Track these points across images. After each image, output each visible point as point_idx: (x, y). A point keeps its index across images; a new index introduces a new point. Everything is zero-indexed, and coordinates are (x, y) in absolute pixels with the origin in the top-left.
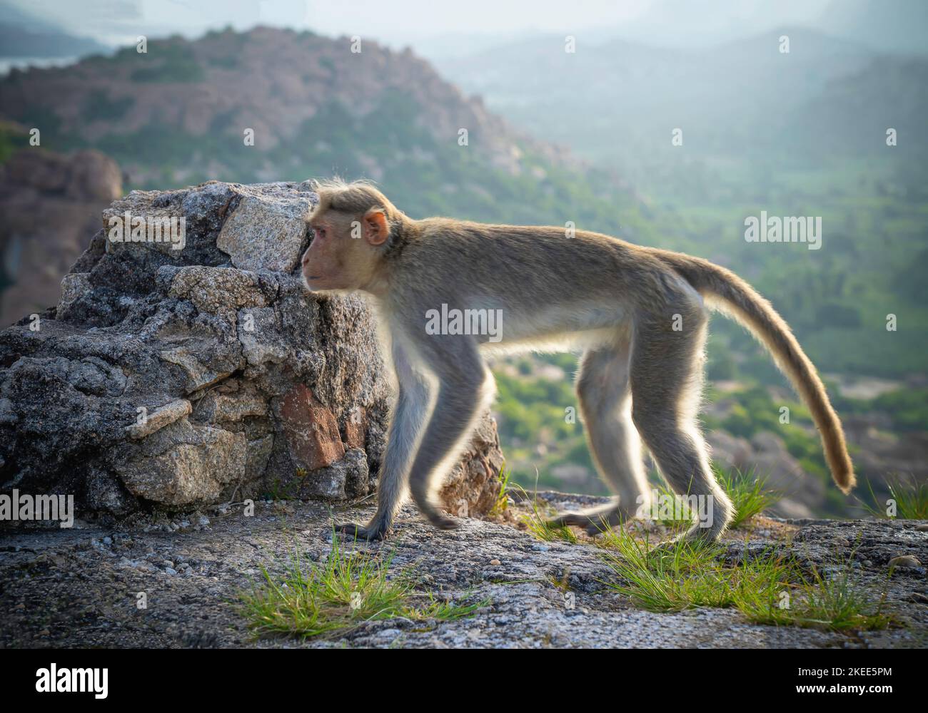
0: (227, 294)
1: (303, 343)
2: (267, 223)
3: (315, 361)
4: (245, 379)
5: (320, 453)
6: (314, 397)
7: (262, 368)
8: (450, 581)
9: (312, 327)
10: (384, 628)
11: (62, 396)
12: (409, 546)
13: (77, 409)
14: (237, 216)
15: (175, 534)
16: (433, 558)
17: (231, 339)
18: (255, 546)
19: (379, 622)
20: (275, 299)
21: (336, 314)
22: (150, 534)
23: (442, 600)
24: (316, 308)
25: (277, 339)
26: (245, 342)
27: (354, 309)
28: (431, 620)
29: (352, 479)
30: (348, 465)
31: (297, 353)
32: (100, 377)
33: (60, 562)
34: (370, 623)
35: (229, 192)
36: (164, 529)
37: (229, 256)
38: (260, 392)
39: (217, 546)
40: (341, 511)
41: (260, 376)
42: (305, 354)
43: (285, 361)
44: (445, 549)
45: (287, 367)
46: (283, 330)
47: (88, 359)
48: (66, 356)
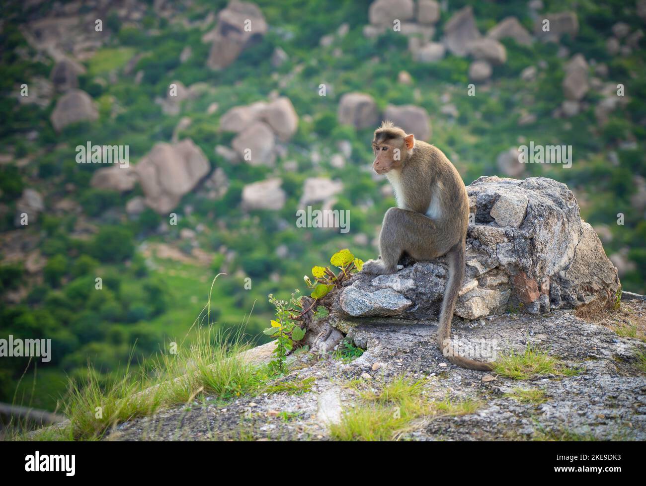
0: (493, 238)
1: (523, 256)
2: (510, 207)
3: (528, 263)
4: (500, 270)
5: (529, 297)
6: (527, 276)
7: (506, 266)
8: (575, 356)
9: (527, 249)
10: (544, 378)
11: (431, 279)
12: (562, 338)
13: (436, 284)
14: (498, 204)
15: (472, 329)
16: (570, 345)
17: (494, 256)
18: (501, 336)
19: (542, 376)
20: (511, 239)
21: (537, 243)
22: (462, 329)
23: (567, 367)
24: (529, 241)
25: (512, 255)
26: (499, 257)
27: (545, 240)
28: (562, 375)
29: (542, 307)
30: (541, 302)
31: (520, 260)
32: (444, 271)
33: (431, 341)
34: (539, 375)
35: (496, 194)
36: (468, 327)
37: (495, 219)
38: (506, 274)
39: (487, 336)
40: (538, 319)
41: (505, 268)
42: (524, 260)
43: (515, 263)
44: (576, 341)
45: (516, 265)
46: (515, 251)
47: (440, 264)
48: (432, 263)
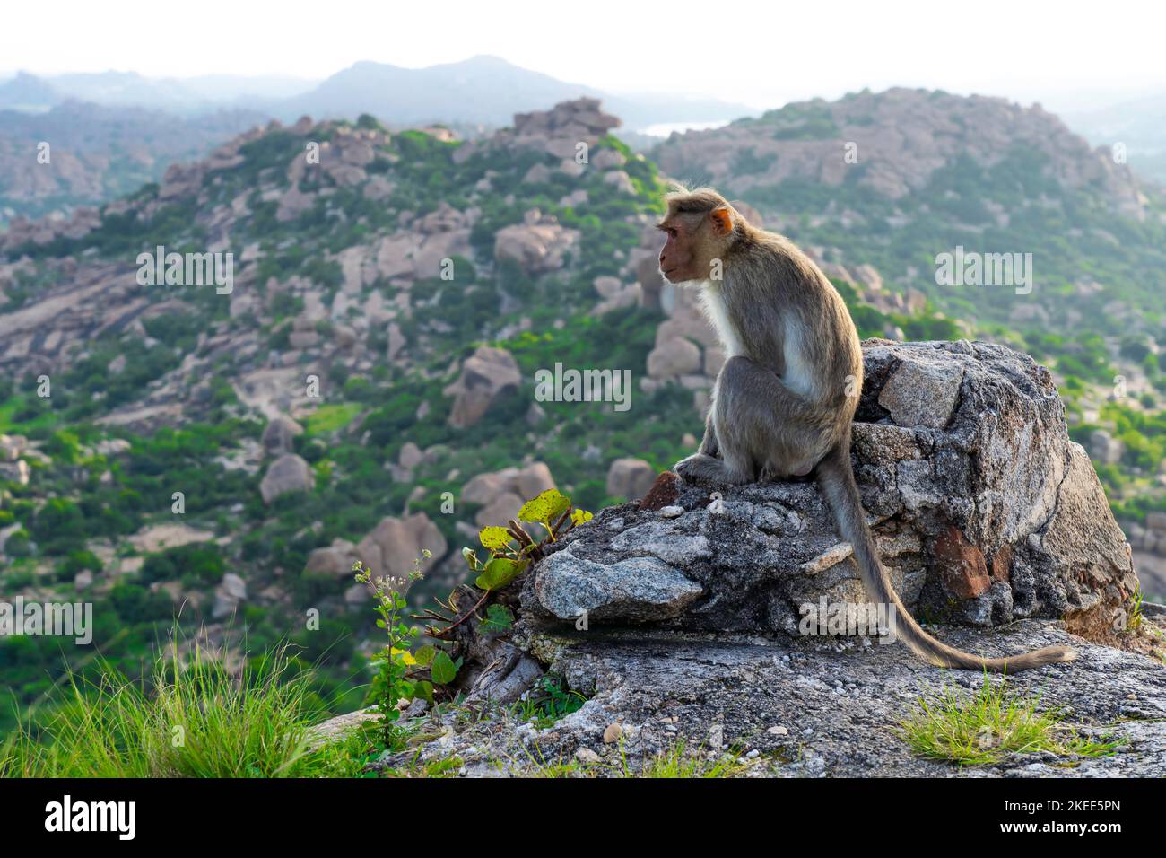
0: (887, 449)
1: (954, 490)
2: (924, 385)
3: (966, 507)
4: (903, 522)
5: (968, 586)
6: (964, 537)
7: (918, 513)
8: (1090, 714)
9: (963, 476)
10: (1032, 762)
11: (748, 536)
12: (1052, 676)
13: (760, 548)
14: (897, 378)
15: (842, 655)
16: (1074, 689)
17: (891, 488)
18: (912, 670)
19: (1027, 756)
20: (930, 452)
21: (985, 464)
22: (821, 653)
23: (1083, 736)
24: (967, 460)
25: (931, 488)
26: (903, 491)
27: (1001, 460)
28: (1074, 754)
29: (998, 610)
30: (994, 597)
31: (950, 499)
32: (779, 519)
33: (749, 676)
34: (1019, 755)
35: (890, 356)
36: (833, 649)
37: (889, 412)
38: (917, 532)
39: (879, 669)
40: (988, 636)
41: (916, 518)
42: (956, 501)
43: (938, 506)
44: (1085, 681)
45: (940, 512)
46: (937, 480)
47: (769, 504)
48: (750, 501)
